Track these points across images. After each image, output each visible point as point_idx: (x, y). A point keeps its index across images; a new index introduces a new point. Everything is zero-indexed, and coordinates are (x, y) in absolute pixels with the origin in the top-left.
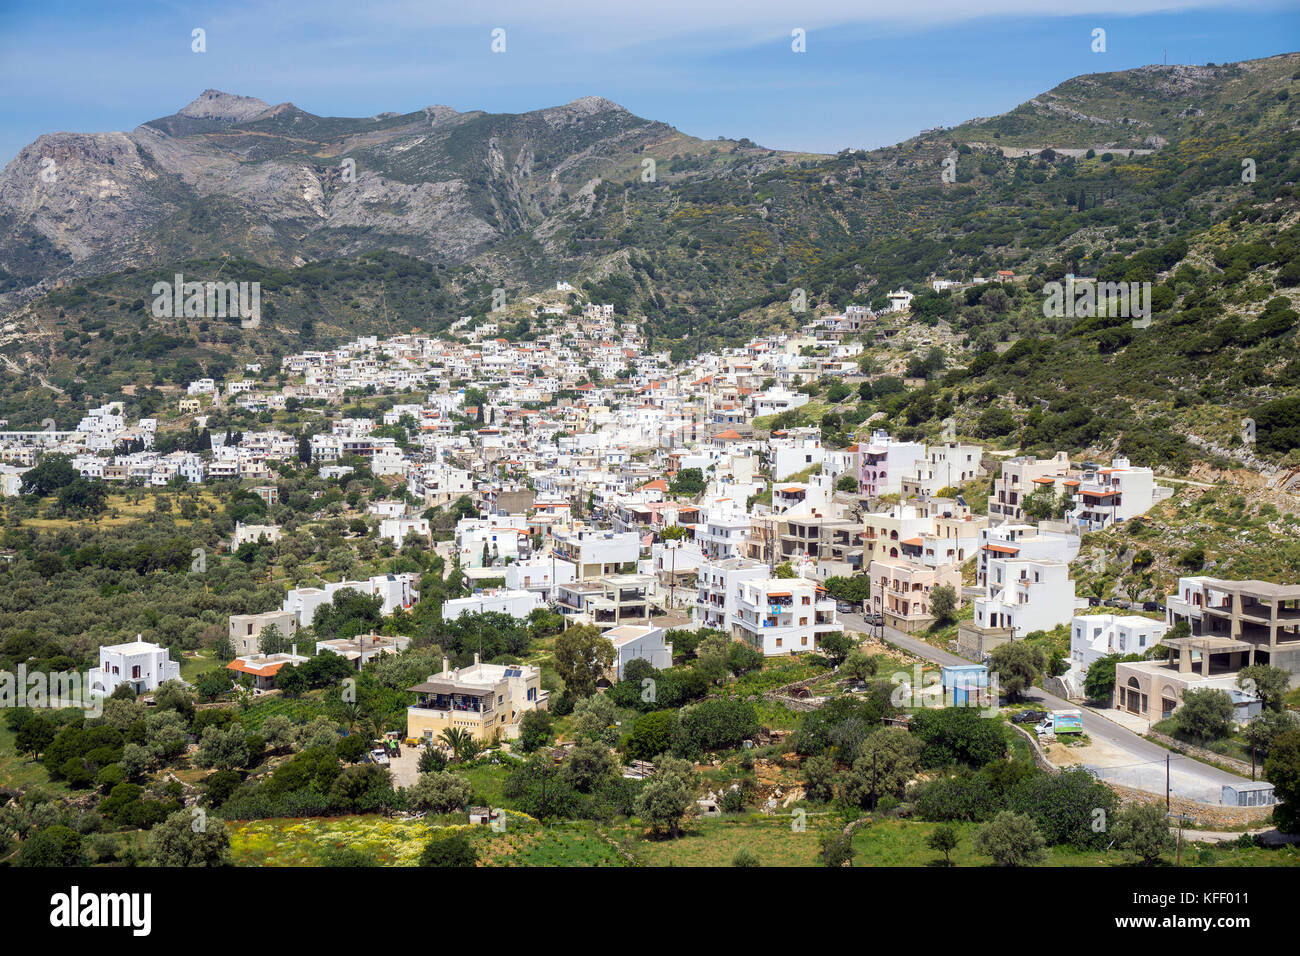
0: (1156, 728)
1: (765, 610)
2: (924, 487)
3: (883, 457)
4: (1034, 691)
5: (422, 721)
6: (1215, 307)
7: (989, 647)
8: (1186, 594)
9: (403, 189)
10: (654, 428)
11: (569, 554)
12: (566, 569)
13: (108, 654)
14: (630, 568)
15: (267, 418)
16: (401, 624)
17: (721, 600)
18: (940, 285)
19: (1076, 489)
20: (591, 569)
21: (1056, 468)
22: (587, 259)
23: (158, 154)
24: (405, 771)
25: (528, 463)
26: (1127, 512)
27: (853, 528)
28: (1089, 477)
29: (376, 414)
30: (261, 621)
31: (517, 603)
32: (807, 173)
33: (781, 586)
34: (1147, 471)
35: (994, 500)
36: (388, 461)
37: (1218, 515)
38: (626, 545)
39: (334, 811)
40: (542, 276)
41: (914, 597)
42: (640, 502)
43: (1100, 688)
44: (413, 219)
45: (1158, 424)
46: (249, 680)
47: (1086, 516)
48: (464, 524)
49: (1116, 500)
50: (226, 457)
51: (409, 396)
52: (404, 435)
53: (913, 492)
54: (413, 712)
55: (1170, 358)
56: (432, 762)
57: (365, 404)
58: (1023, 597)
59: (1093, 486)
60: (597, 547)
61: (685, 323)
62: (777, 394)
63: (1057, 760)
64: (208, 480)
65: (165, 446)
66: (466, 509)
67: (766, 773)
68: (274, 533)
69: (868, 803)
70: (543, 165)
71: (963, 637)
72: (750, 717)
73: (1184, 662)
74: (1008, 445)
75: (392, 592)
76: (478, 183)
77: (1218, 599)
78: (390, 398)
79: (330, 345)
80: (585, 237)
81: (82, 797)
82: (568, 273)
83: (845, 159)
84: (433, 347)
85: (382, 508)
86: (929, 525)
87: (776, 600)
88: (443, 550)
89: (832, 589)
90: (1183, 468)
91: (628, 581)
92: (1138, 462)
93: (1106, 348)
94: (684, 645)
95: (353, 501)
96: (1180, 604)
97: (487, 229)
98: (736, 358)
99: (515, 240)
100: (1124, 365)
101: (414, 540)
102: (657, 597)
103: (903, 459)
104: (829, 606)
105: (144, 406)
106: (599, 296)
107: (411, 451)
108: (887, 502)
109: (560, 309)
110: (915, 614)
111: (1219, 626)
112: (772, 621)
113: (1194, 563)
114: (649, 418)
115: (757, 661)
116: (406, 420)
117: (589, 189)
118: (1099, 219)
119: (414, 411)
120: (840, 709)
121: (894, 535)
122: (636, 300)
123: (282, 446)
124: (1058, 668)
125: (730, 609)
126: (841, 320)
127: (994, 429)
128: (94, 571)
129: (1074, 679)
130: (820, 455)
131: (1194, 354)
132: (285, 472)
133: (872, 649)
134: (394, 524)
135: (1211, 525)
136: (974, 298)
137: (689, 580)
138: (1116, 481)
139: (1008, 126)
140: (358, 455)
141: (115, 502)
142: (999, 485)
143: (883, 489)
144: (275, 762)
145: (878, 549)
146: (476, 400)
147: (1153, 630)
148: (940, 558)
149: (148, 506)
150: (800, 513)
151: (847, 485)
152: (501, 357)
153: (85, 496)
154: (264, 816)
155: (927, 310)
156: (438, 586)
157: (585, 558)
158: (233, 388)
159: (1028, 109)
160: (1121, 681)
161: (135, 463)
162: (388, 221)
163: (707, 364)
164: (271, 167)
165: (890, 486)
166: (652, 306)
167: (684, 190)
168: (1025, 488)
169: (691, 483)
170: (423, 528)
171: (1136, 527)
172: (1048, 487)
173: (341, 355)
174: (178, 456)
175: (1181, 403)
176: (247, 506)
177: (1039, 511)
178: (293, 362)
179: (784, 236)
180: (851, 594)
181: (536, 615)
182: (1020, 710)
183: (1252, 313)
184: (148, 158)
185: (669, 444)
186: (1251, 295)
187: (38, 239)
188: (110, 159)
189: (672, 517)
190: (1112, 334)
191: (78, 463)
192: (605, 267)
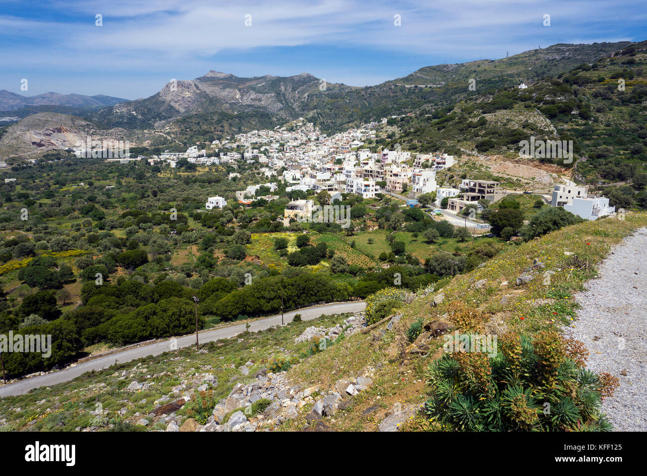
0: (459, 213)
1: (363, 188)
2: (397, 161)
3: (387, 154)
4: (428, 206)
5: (287, 212)
6: (466, 119)
7: (417, 195)
8: (465, 184)
9: (260, 95)
10: (326, 150)
11: (313, 177)
12: (313, 181)
13: (210, 199)
14: (328, 180)
15: (232, 150)
16: (275, 193)
17: (352, 186)
18: (394, 117)
19: (434, 161)
20: (319, 181)
21: (429, 156)
22: (306, 112)
23: (200, 86)
24: (286, 223)
25: (297, 159)
26: (447, 166)
27: (380, 171)
28: (438, 158)
29: (258, 148)
30: (243, 192)
31: (304, 188)
32: (358, 91)
33: (366, 183)
34: (452, 157)
35: (414, 164)
36: (263, 159)
37: (469, 166)
38: (327, 175)
39: (272, 231)
40: (296, 116)
41: (397, 185)
42: (328, 166)
43: (444, 204)
44: (263, 103)
45: (453, 146)
46: (243, 205)
47: (437, 167)
48: (285, 172)
49: (444, 163)
50: (224, 158)
51: (266, 144)
52: (266, 152)
53: (394, 162)
54: (286, 210)
55: (456, 131)
56: (292, 221)
57: (255, 146)
58: (424, 185)
59: (439, 160)
60: (320, 176)
61: (329, 127)
62: (356, 142)
63: (438, 219)
64: (221, 164)
65: (209, 156)
66: (284, 169)
67: (369, 223)
68: (239, 175)
69: (395, 229)
70: (294, 90)
71: (409, 194)
72: (365, 210)
73: (465, 198)
74: (416, 152)
75: (273, 186)
76: (278, 94)
77: (472, 184)
78: (261, 145)
79: (246, 132)
80: (305, 107)
81: (211, 230)
82: (302, 115)
83: (367, 88)
84: (271, 133)
85: (263, 170)
86: (399, 169)
87: (366, 186)
88: (280, 178)
89: (377, 184)
90: (460, 156)
91: (328, 183)
92: (449, 155)
93: (439, 129)
94: (344, 196)
95: (256, 168)
96: (462, 186)
97: (281, 105)
98: (345, 134)
99: (288, 107)
100: (444, 133)
101: (273, 176)
102: (336, 187)
103: (392, 155)
104: (378, 187)
105: (202, 147)
106: (310, 121)
107: (268, 157)
108: (390, 165)
109: (300, 124)
110: (398, 189)
111: (473, 190)
112: (365, 191)
113: (464, 177)
114: (326, 148)
115: (362, 199)
116: (266, 150)
117: (306, 95)
118: (429, 102)
119: (268, 148)
120: (385, 209)
121: (391, 172)
122: (318, 122)
123: (237, 156)
124: (434, 200)
125: (354, 189)
126: (370, 125)
127: (413, 148)
128: (198, 184)
129: (438, 202)
130: (370, 155)
131: (461, 130)
132: (238, 162)
133: (388, 197)
134: (268, 173)
135: (468, 169)
136: (402, 120)
137: (344, 183)
138: (445, 159)
139: (407, 80)
140: (256, 158)
141: (199, 168)
142: (416, 160)
143: (387, 162)
144: (254, 222)
145: (387, 175)
146: (282, 145)
147: (457, 192)
148: (403, 176)
149: (207, 169)
150: (367, 168)
151: (378, 161)
152: (287, 135)
153: (192, 167)
154: (256, 232)
155: (391, 123)
156: (282, 186)
157: (318, 178)
158: (223, 143)
159: (411, 75)
160: (450, 203)
161: (203, 160)
162: (257, 103)
163: (338, 136)
164: (228, 90)
165: (389, 161)
166: (321, 124)
167: (328, 95)
168: (422, 161)
169: (339, 162)
170: (275, 173)
171: (449, 169)
172: (428, 160)
173: (249, 135)
174: (213, 158)
175: (459, 141)
176: (230, 169)
177: (425, 166)
178: (238, 136)
179: (353, 107)
180: (383, 185)
181: (308, 191)
182: (426, 209)
183: (475, 120)
184: (197, 87)
185: (331, 154)
186: (475, 116)
187: (172, 107)
188: (188, 87)
189: (337, 169)
190: (441, 126)
191: (188, 160)
192: (311, 114)
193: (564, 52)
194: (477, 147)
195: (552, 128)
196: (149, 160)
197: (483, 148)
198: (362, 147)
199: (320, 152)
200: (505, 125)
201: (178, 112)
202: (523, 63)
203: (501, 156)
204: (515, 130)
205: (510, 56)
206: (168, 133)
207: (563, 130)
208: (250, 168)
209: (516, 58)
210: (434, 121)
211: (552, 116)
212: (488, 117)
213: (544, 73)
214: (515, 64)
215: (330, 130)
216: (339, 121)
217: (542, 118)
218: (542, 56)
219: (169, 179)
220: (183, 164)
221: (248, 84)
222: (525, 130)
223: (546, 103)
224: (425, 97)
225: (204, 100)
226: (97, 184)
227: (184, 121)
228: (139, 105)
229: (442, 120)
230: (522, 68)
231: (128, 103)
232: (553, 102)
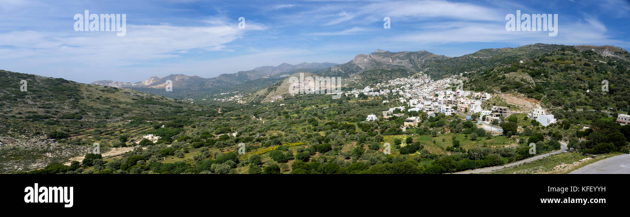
0: (490, 123)
1: (446, 110)
2: (464, 96)
3: (459, 92)
4: (476, 119)
5: (406, 124)
6: (497, 76)
7: (471, 114)
8: (494, 108)
9: (402, 61)
10: (432, 89)
11: (423, 104)
12: (422, 105)
13: (369, 116)
14: (430, 105)
15: (387, 88)
16: (403, 112)
17: (440, 109)
18: (466, 72)
19: (481, 96)
20: (425, 106)
21: (479, 94)
22: (424, 69)
23: (372, 56)
24: (404, 129)
25: (418, 93)
26: (487, 99)
27: (456, 101)
29: (399, 87)
30: (387, 112)
31: (417, 110)
32: (451, 59)
33: (447, 107)
34: (489, 94)
35: (472, 97)
36: (401, 93)
37: (497, 99)
38: (429, 103)
39: (396, 134)
40: (419, 71)
42: (431, 97)
43: (484, 119)
44: (403, 64)
45: (491, 89)
46: (385, 119)
47: (482, 99)
48: (410, 100)
49: (486, 97)
50: (382, 93)
51: (403, 85)
52: (403, 90)
53: (462, 96)
54: (405, 123)
55: (492, 81)
56: (407, 128)
57: (398, 86)
58: (475, 108)
59: (483, 96)
60: (426, 103)
61: (435, 76)
62: (447, 85)
63: (479, 127)
64: (380, 95)
65: (375, 91)
66: (411, 98)
67: (446, 129)
68: (388, 102)
69: (457, 132)
70: (418, 58)
71: (468, 113)
72: (444, 123)
73: (493, 116)
74: (473, 91)
75: (402, 108)
76: (410, 60)
77: (497, 109)
78: (401, 85)
79: (394, 79)
80: (423, 66)
81: (366, 133)
82: (422, 71)
83: (455, 58)
84: (406, 79)
85: (400, 98)
86: (464, 100)
87: (447, 109)
88: (408, 103)
89: (453, 108)
90: (493, 94)
91: (430, 107)
92: (488, 93)
93: (485, 80)
94: (436, 114)
95: (397, 98)
96: (493, 109)
97: (412, 65)
98: (442, 81)
99: (415, 66)
100: (487, 82)
101: (404, 102)
102: (433, 109)
103: (461, 93)
104: (453, 110)
105: (372, 86)
106: (425, 73)
107: (404, 92)
108: (459, 98)
109: (421, 75)
110: (463, 110)
111: (497, 112)
112: (446, 111)
113: (494, 105)
114: (432, 88)
115: (445, 116)
116: (403, 88)
117: (424, 61)
118: (484, 65)
119: (404, 87)
120: (454, 122)
121: (460, 101)
122: (430, 73)
123: (388, 91)
124: (479, 117)
125: (441, 110)
126: (454, 76)
127: (472, 89)
128: (367, 106)
129: (481, 118)
130: (452, 92)
131: (494, 81)
132: (389, 94)
133: (458, 115)
134: (402, 100)
135: (496, 100)
136: (470, 74)
137: (437, 107)
138: (486, 95)
139: (474, 54)
140: (398, 92)
141: (369, 98)
143: (459, 96)
144: (389, 129)
145: (458, 103)
146: (411, 85)
147: (490, 112)
148: (466, 104)
149: (373, 98)
150: (449, 99)
151: (455, 96)
152: (414, 80)
153: (365, 97)
154: (387, 135)
155: (464, 75)
156: (408, 108)
157: (425, 104)
158: (382, 84)
159: (476, 53)
160: (486, 118)
161: (371, 93)
162: (400, 64)
163: (439, 81)
164: (386, 58)
165: (460, 96)
166: (432, 74)
167: (435, 61)
168: (475, 96)
169: (437, 95)
170: (406, 101)
171: (488, 100)
172: (478, 96)
173: (395, 80)
174: (376, 93)
175: (493, 86)
176: (384, 98)
177: (477, 99)
178: (389, 81)
179: (448, 67)
180: (455, 108)
181: (419, 111)
182: (475, 121)
183: (501, 76)
184: (370, 57)
185: (434, 91)
186: (501, 74)
187: (358, 67)
188: (366, 57)
189: (435, 99)
190: (485, 79)
191: (364, 93)
192: (426, 70)
193: (540, 47)
194: (501, 89)
195: (533, 82)
196: (346, 94)
197: (504, 90)
198: (448, 88)
199: (429, 90)
200: (514, 79)
201: (361, 69)
202: (525, 50)
203: (511, 94)
204: (518, 82)
205: (520, 46)
206: (356, 80)
207: (538, 82)
208: (394, 98)
209: (522, 48)
210: (485, 75)
211: (533, 76)
212: (507, 75)
213: (533, 55)
214: (522, 50)
215: (435, 78)
216: (441, 74)
217: (529, 77)
218: (532, 48)
219: (354, 103)
220: (362, 95)
221: (396, 55)
222: (522, 82)
223: (531, 70)
224: (482, 63)
225: (374, 63)
226: (320, 106)
227: (363, 73)
228: (343, 66)
229: (487, 75)
230: (524, 52)
231: (338, 66)
232: (533, 70)
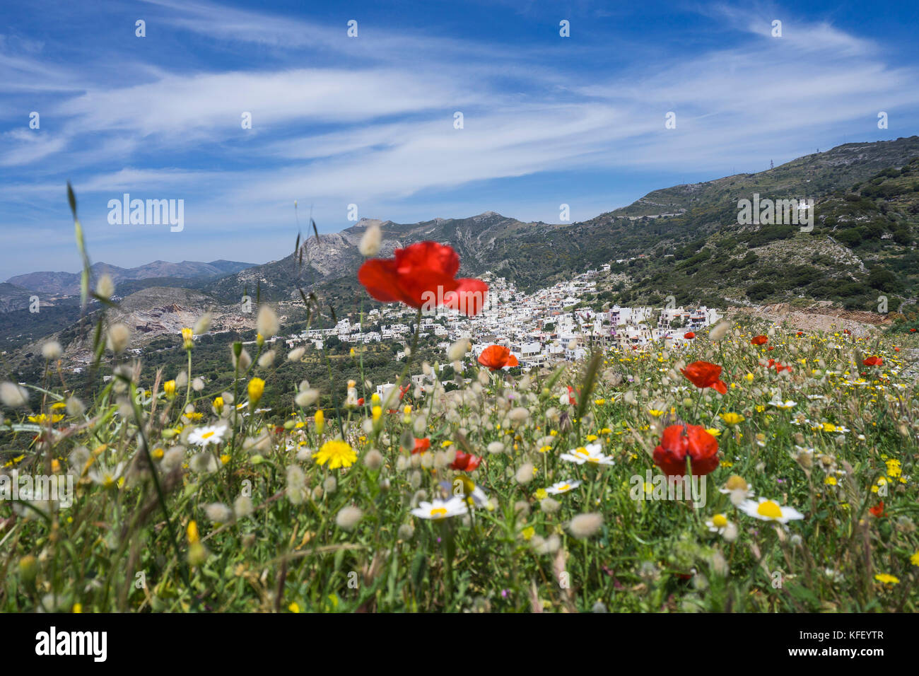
2: (634, 321)
3: (618, 313)
6: (727, 257)
10: (528, 313)
13: (379, 388)
14: (538, 353)
15: (396, 321)
18: (620, 261)
19: (689, 317)
20: (525, 355)
21: (680, 311)
22: (493, 264)
23: (348, 240)
25: (489, 327)
26: (708, 323)
28: (693, 313)
29: (433, 317)
30: (422, 377)
32: (563, 230)
34: (713, 310)
35: (659, 323)
36: (440, 331)
37: (741, 322)
38: (536, 346)
40: (480, 270)
42: (534, 334)
47: (693, 325)
48: (475, 346)
49: (704, 320)
50: (388, 333)
51: (442, 310)
53: (630, 323)
55: (714, 274)
59: (694, 315)
61: (527, 282)
62: (569, 299)
64: (383, 340)
65: (366, 331)
66: (472, 342)
68: (410, 353)
70: (474, 235)
74: (660, 306)
76: (454, 241)
80: (492, 257)
82: (489, 268)
83: (576, 225)
85: (442, 345)
86: (638, 332)
88: (468, 355)
90: (725, 308)
91: (539, 357)
92: (709, 307)
93: (689, 273)
95: (432, 344)
98: (553, 289)
99: (468, 259)
100: (697, 278)
103: (625, 314)
105: (355, 319)
106: (500, 275)
107: (447, 327)
108: (622, 327)
109: (488, 279)
114: (527, 311)
116: (443, 318)
117: (492, 241)
118: (667, 237)
119: (446, 315)
121: (627, 336)
122: (512, 276)
123: (405, 329)
126: (586, 275)
127: (654, 302)
130: (593, 315)
131: (722, 272)
132: (406, 336)
136: (632, 264)
138: (703, 314)
139: (631, 210)
140: (430, 330)
141: (354, 348)
142: (661, 318)
143: (619, 323)
148: (645, 341)
149: (365, 349)
150: (591, 333)
151: (606, 323)
153: (344, 347)
155: (616, 269)
157: (524, 351)
158: (384, 312)
159: (637, 203)
161: (358, 336)
163: (543, 293)
164: (386, 241)
165: (622, 322)
166: (516, 278)
167: (522, 239)
168: (670, 318)
169: (550, 327)
172: (678, 317)
174: (371, 334)
175: (720, 288)
176: (397, 348)
177: (676, 325)
179: (558, 252)
183: (741, 257)
184: (345, 241)
185: (536, 318)
186: (739, 252)
187: (313, 270)
188: (334, 242)
189: (548, 338)
190: (691, 268)
191: (339, 337)
192: (501, 266)
194: (748, 294)
195: (856, 260)
196: (287, 342)
197: (758, 294)
198: (579, 305)
199: (520, 317)
200: (785, 261)
201: (321, 275)
202: (796, 174)
203: (787, 305)
204: (802, 267)
205: (776, 166)
207: (873, 262)
208: (423, 344)
209: (786, 167)
210: (679, 262)
211: (853, 244)
212: (759, 251)
213: (830, 185)
214: (785, 176)
215: (529, 285)
216: (540, 273)
217: (838, 248)
218: (823, 162)
219: (315, 364)
220: (332, 343)
221: (412, 232)
222: (816, 266)
223: (841, 226)
224: (659, 230)
225: (354, 257)
227: (330, 286)
228: (270, 270)
229: (691, 261)
230: (796, 181)
231: (257, 268)
232: (852, 225)
